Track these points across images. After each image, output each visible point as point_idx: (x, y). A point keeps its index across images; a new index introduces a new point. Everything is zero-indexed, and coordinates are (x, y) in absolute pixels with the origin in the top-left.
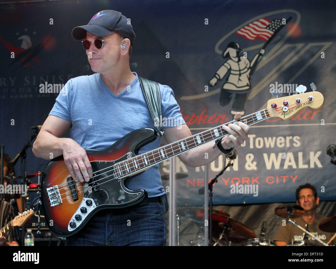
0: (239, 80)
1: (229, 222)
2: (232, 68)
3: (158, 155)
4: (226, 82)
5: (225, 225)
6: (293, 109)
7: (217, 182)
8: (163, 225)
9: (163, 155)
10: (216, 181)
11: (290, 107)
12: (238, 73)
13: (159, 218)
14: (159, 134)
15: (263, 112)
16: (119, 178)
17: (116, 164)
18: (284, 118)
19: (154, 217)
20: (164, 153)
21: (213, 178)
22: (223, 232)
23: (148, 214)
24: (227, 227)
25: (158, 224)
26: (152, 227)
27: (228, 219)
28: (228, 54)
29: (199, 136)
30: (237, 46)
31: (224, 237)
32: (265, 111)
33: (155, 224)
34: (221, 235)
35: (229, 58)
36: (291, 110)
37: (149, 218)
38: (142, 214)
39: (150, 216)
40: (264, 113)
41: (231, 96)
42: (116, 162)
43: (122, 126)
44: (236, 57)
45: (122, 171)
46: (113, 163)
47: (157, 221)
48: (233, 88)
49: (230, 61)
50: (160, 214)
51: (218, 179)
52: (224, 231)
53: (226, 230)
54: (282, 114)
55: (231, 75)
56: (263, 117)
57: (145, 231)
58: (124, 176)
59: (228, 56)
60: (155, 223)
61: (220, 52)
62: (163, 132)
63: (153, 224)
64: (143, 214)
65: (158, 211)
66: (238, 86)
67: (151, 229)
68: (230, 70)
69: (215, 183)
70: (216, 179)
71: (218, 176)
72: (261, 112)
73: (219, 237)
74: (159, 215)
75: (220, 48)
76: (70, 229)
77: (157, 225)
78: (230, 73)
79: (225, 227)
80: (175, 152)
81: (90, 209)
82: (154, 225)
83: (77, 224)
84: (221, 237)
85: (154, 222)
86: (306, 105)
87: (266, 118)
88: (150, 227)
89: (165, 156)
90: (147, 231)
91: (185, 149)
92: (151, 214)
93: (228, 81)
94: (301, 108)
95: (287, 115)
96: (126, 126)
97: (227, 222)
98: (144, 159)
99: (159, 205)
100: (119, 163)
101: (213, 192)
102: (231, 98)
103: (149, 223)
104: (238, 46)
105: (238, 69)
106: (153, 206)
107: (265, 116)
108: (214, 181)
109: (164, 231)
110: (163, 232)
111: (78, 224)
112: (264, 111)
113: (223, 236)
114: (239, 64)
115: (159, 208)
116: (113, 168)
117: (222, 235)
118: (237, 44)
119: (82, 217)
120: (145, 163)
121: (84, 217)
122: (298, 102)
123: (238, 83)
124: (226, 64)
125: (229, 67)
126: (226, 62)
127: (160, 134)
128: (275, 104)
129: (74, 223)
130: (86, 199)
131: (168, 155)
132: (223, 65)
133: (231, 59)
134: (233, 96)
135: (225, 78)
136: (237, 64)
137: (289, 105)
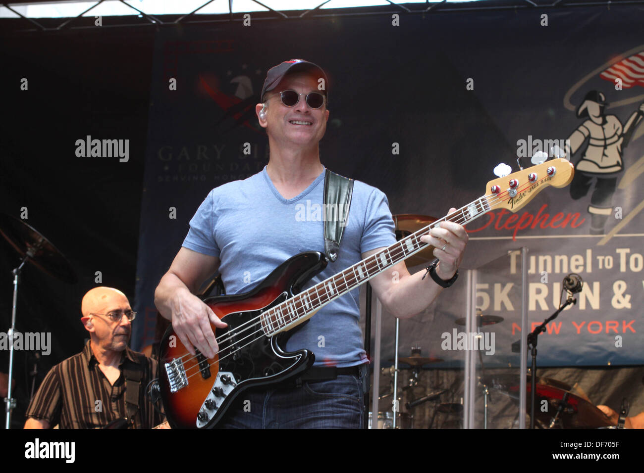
0: (604, 155)
1: (567, 399)
2: (592, 136)
3: (324, 291)
4: (582, 159)
5: (560, 404)
6: (525, 192)
7: (545, 331)
8: (359, 413)
9: (332, 290)
10: (544, 328)
11: (520, 190)
12: (602, 143)
13: (352, 400)
14: (328, 258)
15: (478, 202)
16: (268, 334)
17: (263, 314)
18: (512, 207)
19: (344, 399)
20: (333, 287)
21: (540, 324)
22: (556, 416)
23: (334, 394)
24: (564, 407)
25: (348, 410)
26: (339, 415)
27: (565, 394)
28: (586, 110)
29: (384, 253)
30: (600, 97)
31: (557, 424)
32: (482, 200)
33: (344, 410)
34: (552, 421)
35: (587, 118)
36: (522, 193)
37: (336, 400)
38: (323, 394)
39: (337, 397)
40: (480, 205)
41: (589, 182)
42: (264, 310)
43: (296, 248)
44: (598, 117)
45: (272, 323)
46: (259, 313)
47: (348, 406)
48: (593, 169)
49: (588, 124)
50: (355, 394)
51: (547, 326)
52: (558, 413)
53: (561, 411)
54: (509, 203)
55: (590, 147)
56: (479, 211)
57: (326, 421)
58: (276, 330)
59: (585, 115)
60: (345, 408)
61: (572, 108)
62: (335, 254)
63: (341, 409)
64: (326, 394)
65: (352, 389)
66: (601, 165)
67: (337, 418)
68: (588, 138)
69: (542, 333)
70: (543, 325)
71: (547, 321)
72: (476, 203)
73: (550, 423)
74: (353, 396)
75: (572, 101)
76: (199, 425)
77: (348, 412)
78: (589, 144)
79: (560, 408)
80: (349, 284)
81: (228, 390)
82: (342, 412)
83: (209, 415)
84: (553, 423)
85: (343, 407)
86: (544, 183)
87: (483, 212)
88: (335, 415)
89: (335, 292)
90: (330, 421)
91: (363, 276)
92: (339, 395)
93: (584, 158)
94: (537, 188)
95: (516, 203)
96: (303, 248)
97: (564, 400)
98: (303, 301)
99: (354, 380)
100: (268, 311)
101: (537, 348)
102: (590, 185)
103: (335, 409)
104: (603, 99)
105: (602, 137)
106: (343, 382)
107: (481, 209)
108: (541, 329)
109: (359, 423)
110: (358, 425)
111: (211, 415)
112: (480, 201)
113: (555, 422)
114: (603, 129)
115: (354, 385)
116: (259, 319)
117: (554, 420)
118: (601, 95)
119: (217, 403)
120: (305, 307)
121: (220, 403)
122: (532, 179)
123: (602, 161)
124: (581, 128)
125: (586, 134)
126: (582, 124)
127: (330, 258)
128: (497, 187)
129: (204, 415)
130: (221, 374)
131: (339, 289)
132: (577, 129)
133: (590, 120)
134: (594, 181)
135: (581, 151)
136: (600, 128)
137: (519, 186)
